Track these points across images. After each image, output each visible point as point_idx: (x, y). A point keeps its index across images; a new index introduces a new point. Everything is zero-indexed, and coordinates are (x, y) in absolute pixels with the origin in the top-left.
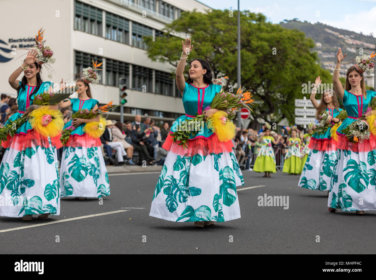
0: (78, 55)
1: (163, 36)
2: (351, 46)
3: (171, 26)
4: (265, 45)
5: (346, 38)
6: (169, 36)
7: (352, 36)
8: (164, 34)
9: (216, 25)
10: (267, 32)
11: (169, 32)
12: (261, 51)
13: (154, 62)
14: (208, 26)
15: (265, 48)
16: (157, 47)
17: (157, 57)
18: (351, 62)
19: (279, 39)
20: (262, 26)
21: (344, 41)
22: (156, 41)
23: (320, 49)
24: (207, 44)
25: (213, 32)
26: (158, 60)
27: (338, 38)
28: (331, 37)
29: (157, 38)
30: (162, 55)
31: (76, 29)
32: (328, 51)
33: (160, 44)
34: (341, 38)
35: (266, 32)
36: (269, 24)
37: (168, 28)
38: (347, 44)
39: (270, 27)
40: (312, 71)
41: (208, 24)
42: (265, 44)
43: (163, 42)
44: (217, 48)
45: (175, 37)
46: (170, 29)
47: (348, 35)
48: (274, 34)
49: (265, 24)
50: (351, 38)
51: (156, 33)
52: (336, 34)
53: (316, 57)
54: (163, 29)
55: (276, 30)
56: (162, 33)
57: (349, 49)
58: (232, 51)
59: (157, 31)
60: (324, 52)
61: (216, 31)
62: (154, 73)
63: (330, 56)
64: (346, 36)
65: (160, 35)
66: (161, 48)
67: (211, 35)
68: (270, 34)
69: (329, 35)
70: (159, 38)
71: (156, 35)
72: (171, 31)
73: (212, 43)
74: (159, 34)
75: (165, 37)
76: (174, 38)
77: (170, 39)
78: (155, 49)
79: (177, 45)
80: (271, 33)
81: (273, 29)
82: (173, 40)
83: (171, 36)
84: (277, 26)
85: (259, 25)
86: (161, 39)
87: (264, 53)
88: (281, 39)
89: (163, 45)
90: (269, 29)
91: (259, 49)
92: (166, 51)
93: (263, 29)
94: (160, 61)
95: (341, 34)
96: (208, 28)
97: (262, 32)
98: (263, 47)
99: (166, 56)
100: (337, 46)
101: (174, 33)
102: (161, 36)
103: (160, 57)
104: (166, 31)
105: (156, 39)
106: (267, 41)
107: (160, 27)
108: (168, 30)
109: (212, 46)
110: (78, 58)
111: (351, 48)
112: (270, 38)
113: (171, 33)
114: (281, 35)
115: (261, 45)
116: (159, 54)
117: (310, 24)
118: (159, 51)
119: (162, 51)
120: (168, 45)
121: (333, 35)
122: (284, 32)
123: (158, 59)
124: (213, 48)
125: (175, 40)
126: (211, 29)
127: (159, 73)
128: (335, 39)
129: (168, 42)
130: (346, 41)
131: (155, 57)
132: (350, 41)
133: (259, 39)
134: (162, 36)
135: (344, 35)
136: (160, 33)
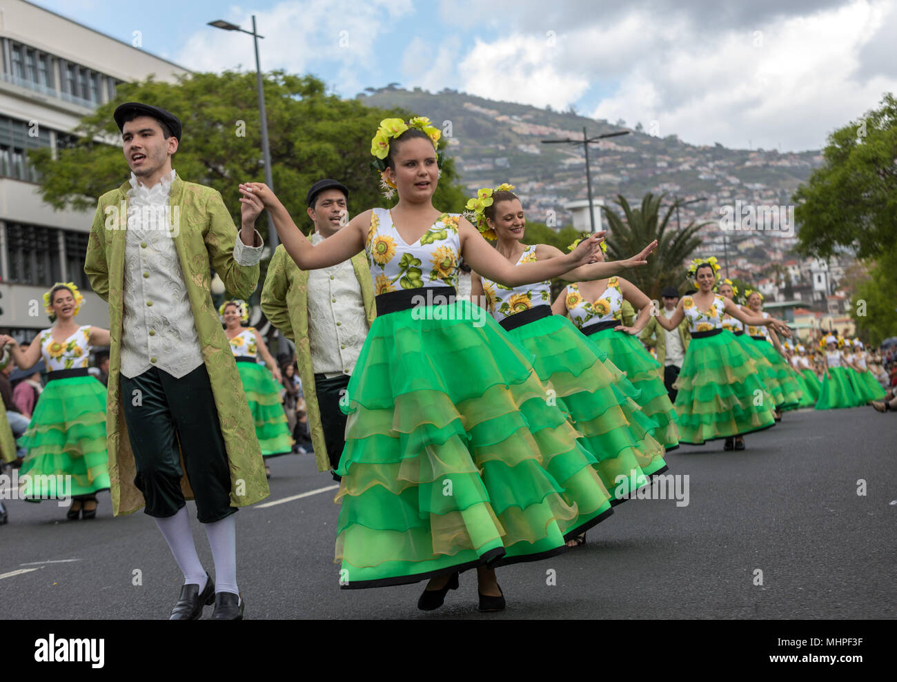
1: (78, 146)
2: (527, 139)
3: (98, 121)
4: (329, 150)
5: (513, 122)
6: (91, 146)
7: (528, 116)
8: (80, 142)
9: (206, 111)
10: (331, 117)
11: (91, 134)
12: (320, 166)
13: (58, 210)
14: (187, 113)
15: (329, 157)
16: (65, 173)
17: (66, 199)
18: (532, 177)
19: (361, 135)
20: (320, 106)
21: (510, 130)
22: (60, 159)
23: (457, 153)
24: (189, 156)
25: (200, 128)
26: (69, 206)
27: (496, 123)
28: (479, 121)
29: (63, 151)
30: (78, 193)
32: (477, 157)
33: (71, 165)
34: (504, 123)
35: (328, 120)
36: (334, 99)
37: (88, 126)
38: (518, 135)
39: (336, 107)
40: (444, 205)
41: (185, 110)
42: (328, 146)
43: (78, 160)
44: (213, 166)
45: (108, 145)
46: (93, 128)
47: (520, 115)
48: (348, 123)
49: (324, 100)
50: (528, 121)
51: (58, 141)
52: (491, 113)
53: (452, 169)
54: (77, 130)
55: (351, 113)
56: (74, 139)
57: (523, 147)
58: (251, 169)
59: (60, 135)
60: (466, 158)
61: (205, 124)
62: (61, 239)
63: (479, 167)
64: (515, 117)
65: (69, 145)
66: (76, 176)
67: (196, 136)
68: (339, 123)
69: (475, 118)
70: (68, 152)
71: (59, 145)
72: (96, 132)
73: (199, 153)
74: (66, 143)
75: (82, 148)
76: (104, 149)
77: (95, 153)
78: (58, 179)
79: (113, 164)
80: (340, 119)
81: (343, 110)
82: (102, 154)
83: (97, 144)
84: (354, 103)
85: (312, 103)
86: (73, 155)
87: (329, 169)
88: (365, 132)
89: (80, 167)
90: (335, 111)
91: (315, 161)
92: (86, 182)
93: (321, 113)
94: (75, 209)
95: (502, 114)
96: (188, 118)
97: (319, 120)
98: (325, 155)
99: (88, 195)
100: (497, 142)
101: (103, 137)
102: (71, 148)
103: (73, 197)
104: (82, 134)
105: (59, 154)
106: (333, 139)
107: (67, 124)
108: (88, 129)
109: (201, 160)
111: (528, 144)
112: (339, 133)
113: (97, 138)
114: (364, 124)
115: (319, 150)
116: (71, 190)
117: (427, 93)
118: (71, 182)
119: (79, 184)
120: (90, 166)
121: (485, 117)
122: (370, 115)
123: (70, 202)
124: (202, 166)
125: (108, 154)
126: (194, 119)
127: (75, 239)
128: (490, 125)
129: (91, 161)
130: (515, 129)
131: (62, 199)
132: (525, 129)
133: (313, 137)
134: (74, 145)
135: (511, 114)
136: (68, 139)
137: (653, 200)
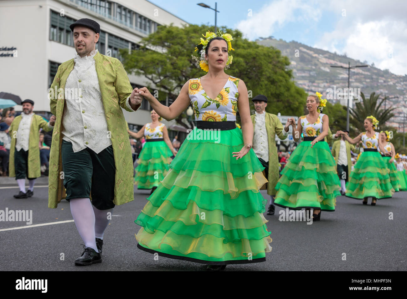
0: (53, 65)
1: (140, 49)
2: (325, 65)
3: (149, 40)
4: (241, 61)
5: (319, 57)
6: (145, 50)
7: (327, 55)
8: (140, 48)
9: (193, 40)
10: (244, 48)
11: (145, 45)
12: (237, 67)
13: (129, 75)
14: (185, 40)
15: (241, 64)
16: (133, 59)
17: (133, 71)
18: (325, 81)
19: (255, 56)
20: (239, 43)
21: (318, 60)
22: (132, 54)
23: (294, 68)
24: (184, 58)
25: (190, 47)
26: (133, 73)
27: (312, 57)
28: (306, 55)
29: (133, 51)
30: (137, 68)
31: (52, 39)
32: (303, 70)
33: (136, 57)
34: (316, 57)
35: (242, 48)
36: (246, 40)
37: (144, 41)
38: (321, 63)
39: (246, 43)
40: (287, 89)
41: (184, 39)
42: (241, 60)
43: (139, 55)
44: (193, 63)
45: (152, 50)
46: (146, 43)
47: (323, 54)
48: (250, 51)
49: (241, 40)
50: (326, 57)
51: (132, 47)
52: (311, 53)
53: (292, 74)
54: (140, 43)
55: (252, 47)
56: (138, 46)
57: (322, 68)
59: (133, 44)
60: (298, 70)
61: (192, 45)
63: (303, 75)
64: (321, 55)
65: (136, 48)
66: (137, 61)
67: (187, 50)
68: (247, 50)
69: (304, 54)
70: (135, 51)
71: (132, 48)
72: (148, 45)
73: (188, 57)
74: (135, 48)
75: (141, 50)
76: (150, 52)
77: (146, 53)
78: (130, 62)
79: (153, 58)
80: (247, 49)
81: (249, 45)
82: (149, 53)
83: (147, 49)
84: (254, 43)
85: (236, 41)
86: (137, 53)
87: (240, 69)
88: (257, 55)
89: (139, 58)
90: (245, 45)
91: (235, 65)
92: (141, 64)
93: (240, 45)
94: (136, 75)
95: (315, 53)
96: (185, 42)
97: (238, 48)
98: (239, 63)
99: (141, 70)
100: (312, 65)
101: (150, 47)
102: (137, 50)
103: (135, 70)
104: (142, 45)
105: (132, 52)
106: (243, 57)
107: (136, 40)
108: (144, 43)
109: (188, 60)
110: (53, 69)
111: (325, 67)
112: (246, 54)
113: (148, 47)
114: (257, 52)
115: (237, 61)
116: (135, 67)
117: (285, 42)
118: (135, 64)
119: (138, 65)
120: (143, 58)
121: (308, 54)
122: (260, 48)
123: (134, 72)
124: (188, 62)
125: (151, 54)
126: (187, 43)
128: (310, 57)
129: (144, 56)
130: (320, 60)
131: (131, 70)
132: (324, 60)
133: (235, 55)
134: (138, 49)
135: (319, 54)
136: (136, 46)
137: (375, 96)
